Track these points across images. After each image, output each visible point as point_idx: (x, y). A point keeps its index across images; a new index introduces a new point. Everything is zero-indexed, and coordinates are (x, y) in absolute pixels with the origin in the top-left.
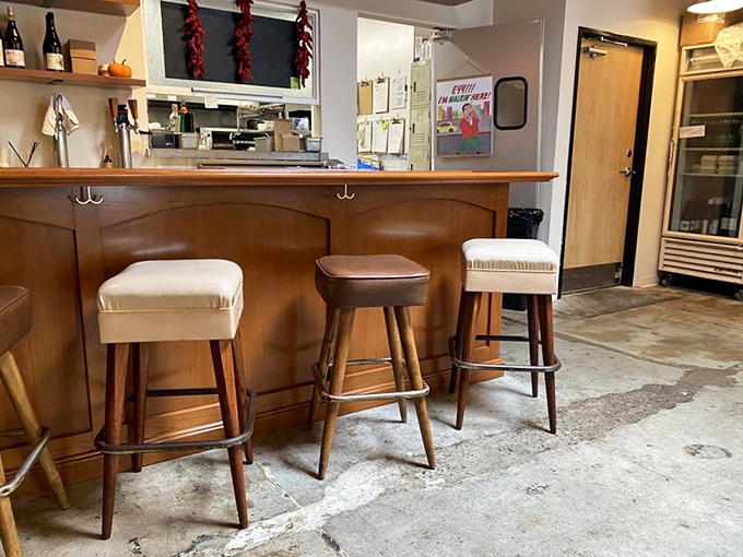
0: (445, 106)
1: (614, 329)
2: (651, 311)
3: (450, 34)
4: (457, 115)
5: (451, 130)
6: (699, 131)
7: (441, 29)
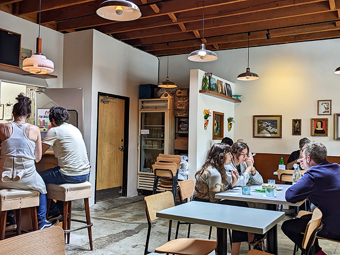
0: (42, 120)
1: (116, 213)
2: (132, 206)
3: (44, 90)
4: (47, 123)
5: (44, 130)
6: (147, 132)
7: (40, 88)
